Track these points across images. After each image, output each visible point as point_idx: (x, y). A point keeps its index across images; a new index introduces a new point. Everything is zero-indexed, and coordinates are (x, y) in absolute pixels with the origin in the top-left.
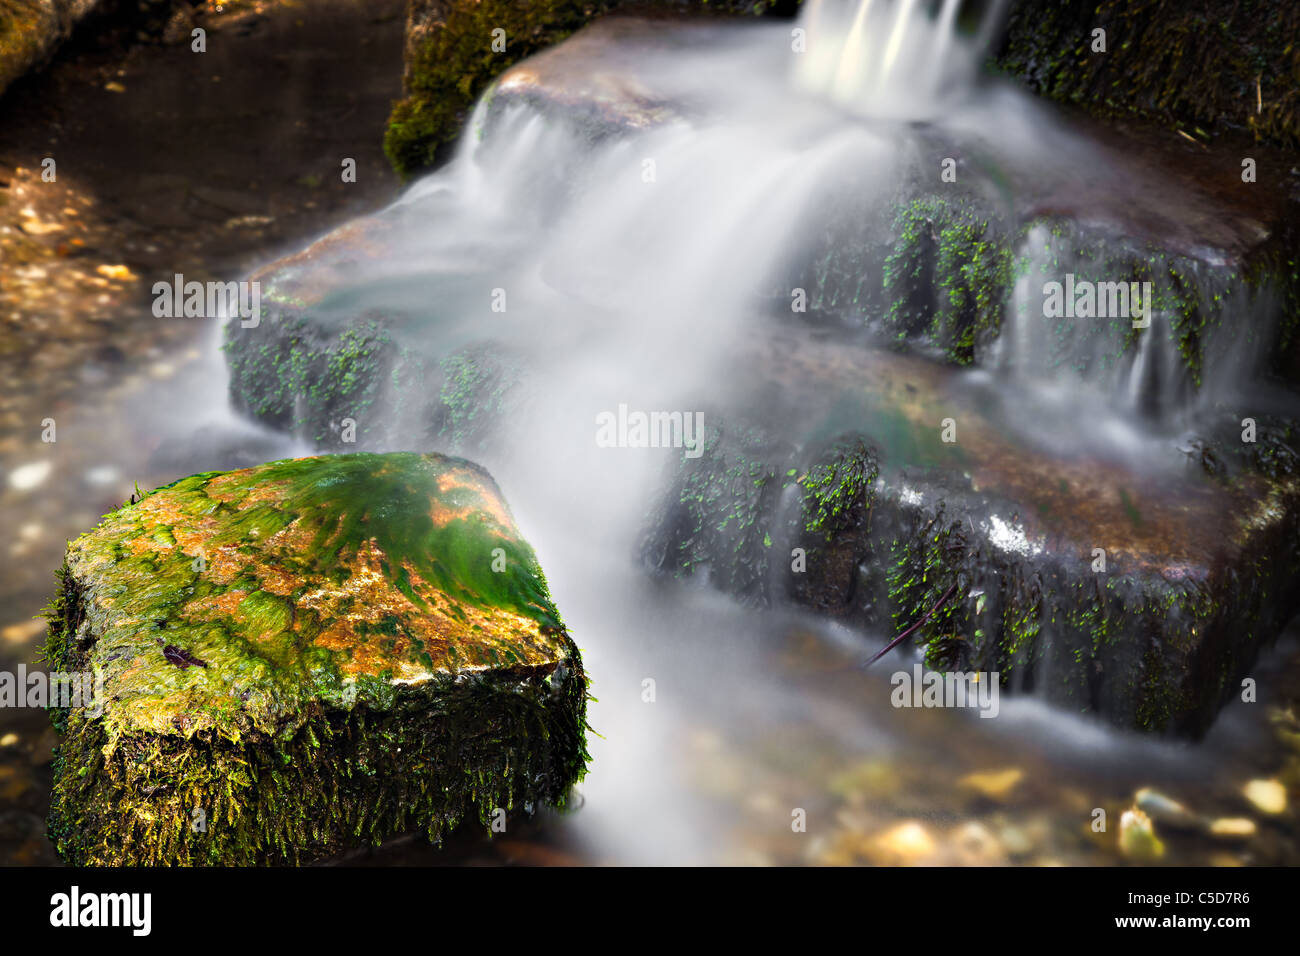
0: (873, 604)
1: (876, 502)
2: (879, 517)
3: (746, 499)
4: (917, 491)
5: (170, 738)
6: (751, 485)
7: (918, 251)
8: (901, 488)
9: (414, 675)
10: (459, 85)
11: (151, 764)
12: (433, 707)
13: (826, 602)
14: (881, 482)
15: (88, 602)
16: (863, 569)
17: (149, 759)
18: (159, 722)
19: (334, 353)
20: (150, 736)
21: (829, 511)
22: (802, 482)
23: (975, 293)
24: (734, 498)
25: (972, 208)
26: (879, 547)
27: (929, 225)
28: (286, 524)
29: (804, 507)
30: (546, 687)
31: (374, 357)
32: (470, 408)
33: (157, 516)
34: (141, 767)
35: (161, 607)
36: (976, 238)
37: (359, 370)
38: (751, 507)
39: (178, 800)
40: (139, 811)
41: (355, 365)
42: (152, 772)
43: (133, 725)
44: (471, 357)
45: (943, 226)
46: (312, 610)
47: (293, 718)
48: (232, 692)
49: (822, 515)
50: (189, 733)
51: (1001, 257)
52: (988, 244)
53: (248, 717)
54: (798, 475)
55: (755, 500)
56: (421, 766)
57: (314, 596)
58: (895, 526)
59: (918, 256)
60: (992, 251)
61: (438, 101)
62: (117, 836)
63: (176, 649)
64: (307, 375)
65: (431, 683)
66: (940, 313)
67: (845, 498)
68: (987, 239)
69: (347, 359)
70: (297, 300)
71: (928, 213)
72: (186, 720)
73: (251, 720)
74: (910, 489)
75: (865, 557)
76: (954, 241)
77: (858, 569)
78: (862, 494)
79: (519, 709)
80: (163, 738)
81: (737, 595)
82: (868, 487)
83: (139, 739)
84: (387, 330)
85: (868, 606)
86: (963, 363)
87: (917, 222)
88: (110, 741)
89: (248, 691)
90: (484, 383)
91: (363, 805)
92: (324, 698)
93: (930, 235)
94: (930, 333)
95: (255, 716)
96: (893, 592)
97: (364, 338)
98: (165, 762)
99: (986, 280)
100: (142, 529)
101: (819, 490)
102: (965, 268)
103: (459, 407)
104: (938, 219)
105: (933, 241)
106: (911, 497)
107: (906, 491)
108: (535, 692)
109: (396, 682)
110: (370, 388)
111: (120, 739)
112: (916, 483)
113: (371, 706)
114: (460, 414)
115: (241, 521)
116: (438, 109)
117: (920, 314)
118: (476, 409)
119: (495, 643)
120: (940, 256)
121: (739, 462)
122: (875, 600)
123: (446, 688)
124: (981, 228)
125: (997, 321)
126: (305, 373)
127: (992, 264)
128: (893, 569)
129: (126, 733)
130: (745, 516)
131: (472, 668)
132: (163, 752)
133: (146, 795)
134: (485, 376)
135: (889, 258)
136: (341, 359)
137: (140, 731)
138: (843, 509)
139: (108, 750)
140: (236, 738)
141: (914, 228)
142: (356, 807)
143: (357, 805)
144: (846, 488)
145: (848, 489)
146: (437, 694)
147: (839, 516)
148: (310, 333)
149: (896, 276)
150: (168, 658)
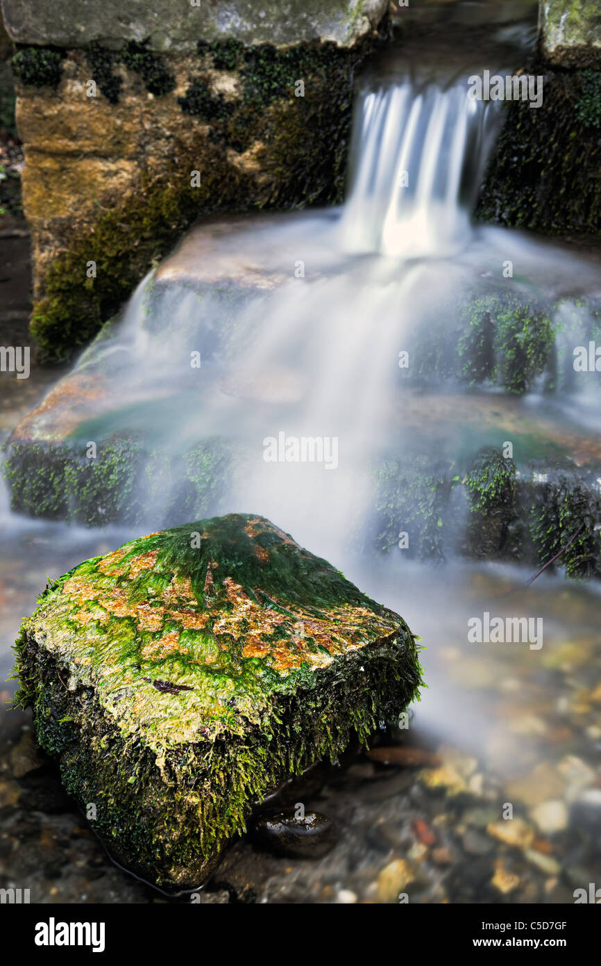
0: (519, 547)
1: (518, 485)
2: (520, 494)
3: (426, 500)
4: (543, 473)
5: (200, 744)
6: (430, 492)
7: (481, 330)
8: (532, 474)
9: (323, 660)
10: (84, 285)
11: (191, 764)
12: (336, 679)
13: (484, 551)
14: (518, 473)
15: (68, 663)
16: (510, 528)
17: (189, 762)
18: (189, 735)
19: (98, 464)
20: (186, 746)
21: (488, 497)
22: (465, 484)
23: (525, 349)
24: (417, 501)
25: (515, 299)
26: (521, 513)
27: (488, 315)
28: (169, 581)
29: (468, 498)
30: (395, 647)
31: (130, 462)
32: (212, 480)
33: (81, 595)
34: (184, 768)
35: (129, 655)
36: (523, 316)
37: (120, 472)
38: (430, 504)
39: (209, 783)
40: (188, 798)
41: (117, 469)
42: (193, 770)
43: (170, 742)
44: (205, 449)
45: (497, 314)
46: (225, 634)
47: (265, 710)
48: (220, 702)
49: (483, 500)
50: (212, 738)
51: (543, 325)
52: (532, 319)
53: (243, 717)
54: (461, 479)
55: (432, 500)
56: (325, 717)
57: (220, 625)
58: (532, 497)
59: (481, 334)
60: (535, 322)
61: (68, 298)
62: (172, 817)
63: (160, 682)
64: (79, 481)
65: (334, 663)
66: (498, 365)
67: (496, 488)
68: (530, 316)
69: (109, 467)
70: (59, 435)
71: (486, 307)
72: (207, 730)
73: (245, 719)
74: (539, 473)
75: (512, 519)
76: (507, 321)
77: (507, 529)
78: (508, 483)
79: (381, 667)
80: (194, 745)
81: (423, 560)
82: (511, 478)
83: (178, 750)
84: (137, 443)
85: (515, 549)
86: (518, 392)
87: (479, 314)
88: (159, 756)
89: (233, 699)
90: (219, 464)
91: (291, 751)
92: (277, 691)
93: (489, 320)
94: (491, 378)
95: (247, 715)
96: (535, 538)
97: (121, 451)
98: (199, 761)
99: (532, 341)
100: (77, 606)
101: (479, 485)
102: (517, 335)
103: (203, 481)
104: (494, 309)
105: (491, 324)
106: (541, 478)
107: (535, 476)
108: (390, 652)
109: (313, 668)
110: (129, 482)
111: (166, 753)
112: (541, 469)
113: (304, 688)
114: (204, 486)
115: (139, 585)
116: (70, 302)
117: (483, 368)
118: (215, 481)
119: (356, 628)
120: (497, 331)
121: (417, 478)
122: (520, 544)
123: (343, 663)
124: (524, 310)
125: (541, 363)
126: (76, 481)
127: (536, 330)
128: (533, 524)
129: (169, 748)
130: (427, 510)
131: (354, 647)
132: (196, 754)
133: (191, 786)
134: (220, 458)
135: (461, 339)
136: (105, 467)
137: (179, 744)
138: (496, 494)
139: (160, 763)
140: (241, 733)
141: (478, 318)
142: (287, 755)
143: (287, 752)
144: (498, 481)
145: (499, 481)
146: (338, 670)
147: (494, 499)
148: (76, 455)
149: (466, 348)
150: (160, 689)
